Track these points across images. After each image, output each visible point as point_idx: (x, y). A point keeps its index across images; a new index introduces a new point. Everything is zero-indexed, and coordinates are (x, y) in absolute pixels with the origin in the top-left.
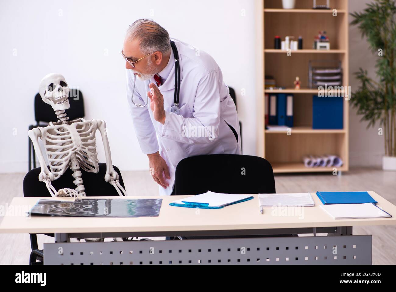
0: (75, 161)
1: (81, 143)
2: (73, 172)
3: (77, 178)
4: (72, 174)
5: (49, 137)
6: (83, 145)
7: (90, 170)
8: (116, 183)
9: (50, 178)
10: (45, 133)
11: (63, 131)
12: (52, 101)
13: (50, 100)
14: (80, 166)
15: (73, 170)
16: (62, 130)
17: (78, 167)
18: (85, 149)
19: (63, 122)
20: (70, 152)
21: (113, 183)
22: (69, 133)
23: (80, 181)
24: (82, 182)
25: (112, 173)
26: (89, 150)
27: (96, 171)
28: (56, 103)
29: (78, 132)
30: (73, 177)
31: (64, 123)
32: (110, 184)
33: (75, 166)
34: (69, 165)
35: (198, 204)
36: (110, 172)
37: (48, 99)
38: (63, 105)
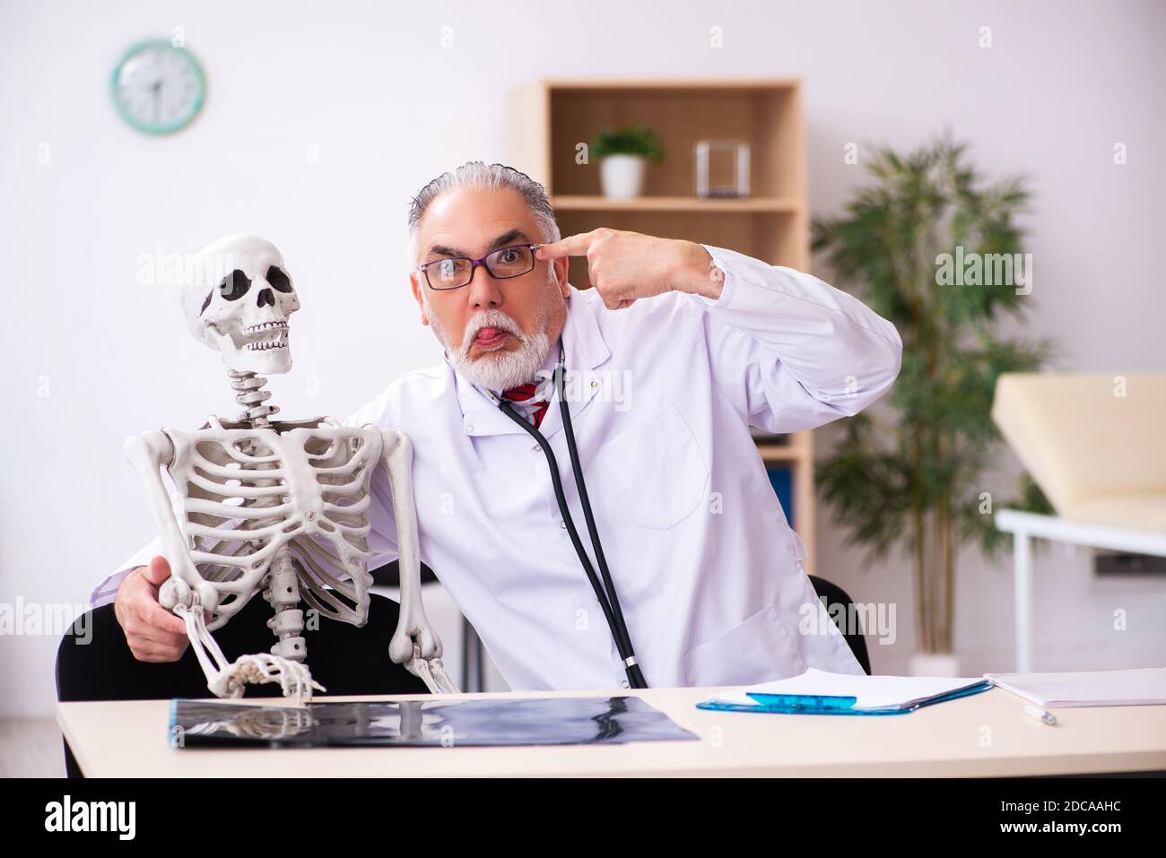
0: (287, 571)
1: (318, 504)
2: (271, 613)
3: (288, 635)
4: (270, 620)
5: (199, 471)
6: (328, 514)
7: (335, 611)
8: (430, 667)
9: (203, 602)
10: (187, 451)
11: (252, 456)
12: (228, 335)
13: (218, 331)
14: (302, 591)
15: (272, 606)
16: (249, 449)
17: (295, 597)
18: (332, 530)
19: (258, 421)
20: (277, 536)
21: (420, 667)
22: (275, 465)
23: (296, 647)
24: (302, 652)
25: (420, 632)
26: (345, 535)
27: (357, 618)
28: (245, 347)
29: (313, 462)
30: (270, 631)
31: (259, 425)
32: (408, 671)
33: (283, 591)
34: (264, 586)
35: (812, 703)
36: (413, 629)
37: (211, 330)
38: (271, 359)
